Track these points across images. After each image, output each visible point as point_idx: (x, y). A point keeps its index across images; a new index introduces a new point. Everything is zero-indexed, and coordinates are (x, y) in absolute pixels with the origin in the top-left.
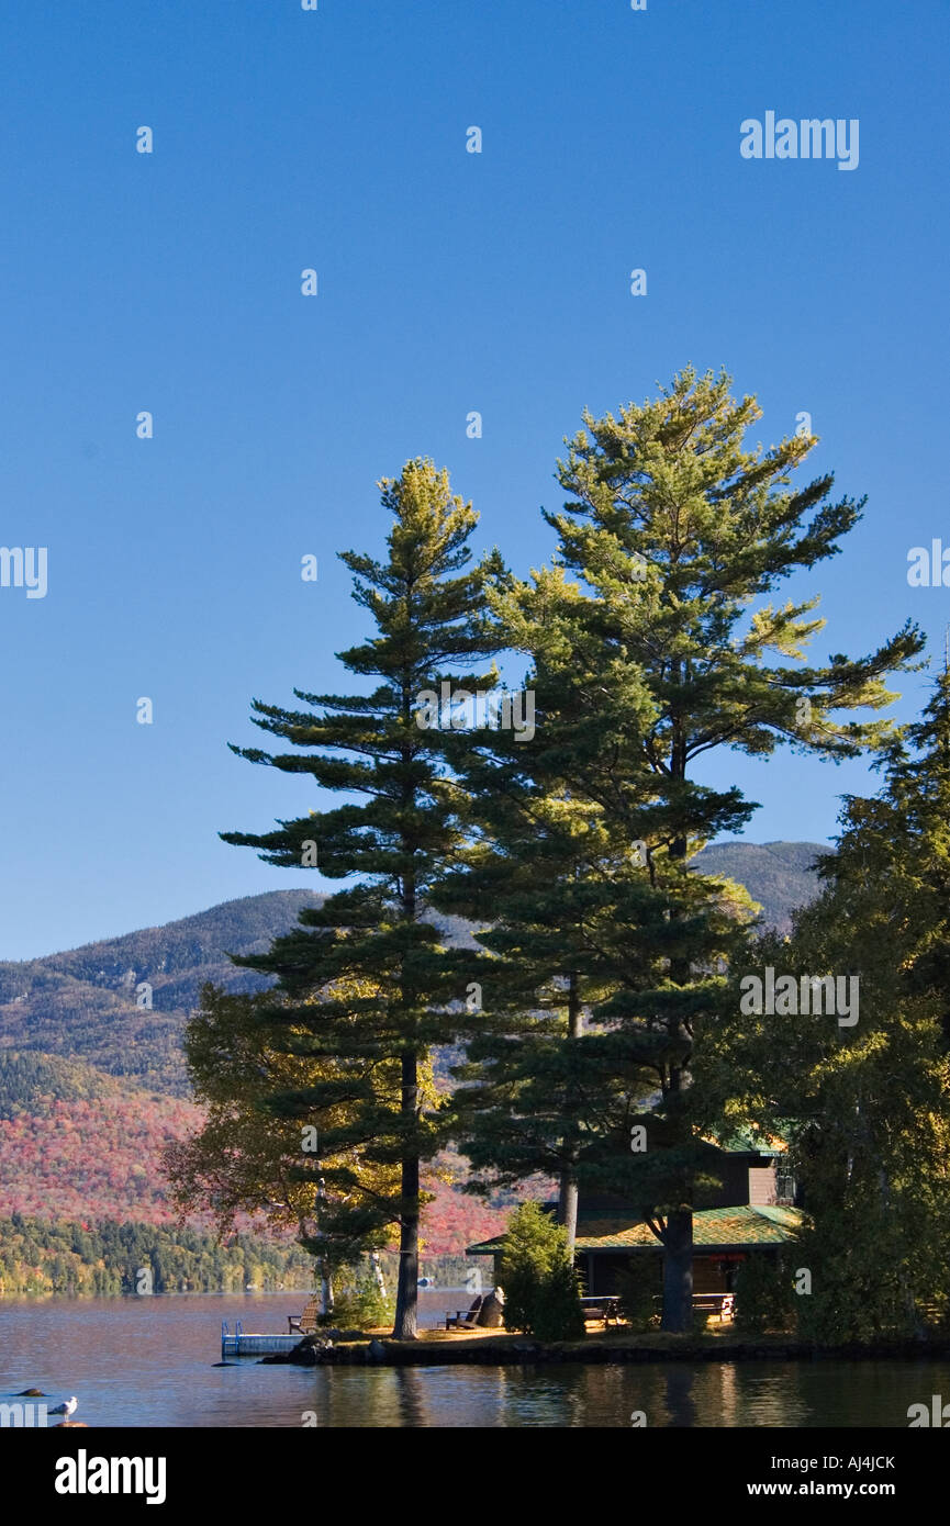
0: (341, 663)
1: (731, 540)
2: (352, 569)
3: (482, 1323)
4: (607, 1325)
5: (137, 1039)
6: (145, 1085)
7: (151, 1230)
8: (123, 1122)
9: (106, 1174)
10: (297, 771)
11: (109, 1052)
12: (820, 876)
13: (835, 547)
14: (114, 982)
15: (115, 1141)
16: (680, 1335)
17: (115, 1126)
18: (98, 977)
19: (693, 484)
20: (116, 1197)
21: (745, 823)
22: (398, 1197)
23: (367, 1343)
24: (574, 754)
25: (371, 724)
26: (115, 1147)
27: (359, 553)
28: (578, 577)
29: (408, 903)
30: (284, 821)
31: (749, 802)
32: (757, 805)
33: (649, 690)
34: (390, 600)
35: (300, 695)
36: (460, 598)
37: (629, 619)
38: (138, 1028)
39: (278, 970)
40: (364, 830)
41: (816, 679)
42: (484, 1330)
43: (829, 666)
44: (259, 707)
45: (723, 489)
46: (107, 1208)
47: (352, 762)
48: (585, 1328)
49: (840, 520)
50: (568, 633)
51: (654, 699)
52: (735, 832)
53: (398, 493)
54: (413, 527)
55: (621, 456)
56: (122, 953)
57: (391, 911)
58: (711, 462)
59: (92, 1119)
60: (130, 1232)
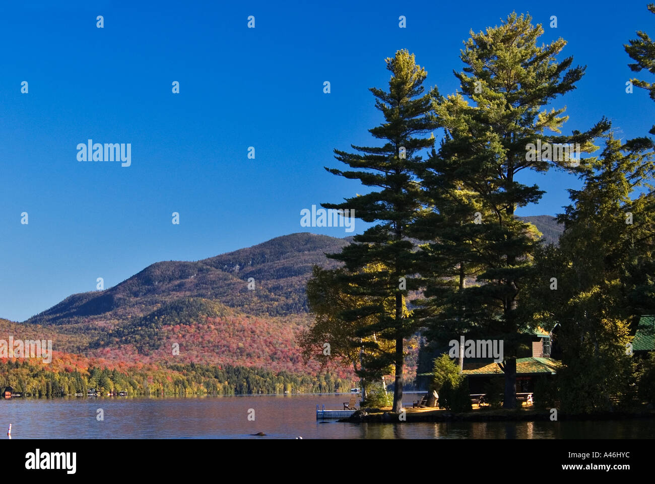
0: (371, 134)
1: (533, 83)
2: (375, 95)
3: (428, 405)
4: (480, 406)
5: (240, 293)
6: (243, 311)
7: (246, 369)
8: (234, 326)
9: (228, 347)
10: (352, 178)
11: (229, 298)
12: (558, 222)
13: (574, 87)
14: (231, 270)
15: (232, 334)
16: (511, 410)
17: (232, 328)
18: (224, 268)
19: (517, 60)
20: (232, 356)
21: (539, 199)
22: (395, 353)
23: (381, 413)
24: (470, 171)
25: (383, 159)
26: (231, 336)
27: (378, 89)
28: (470, 98)
29: (398, 232)
30: (347, 198)
31: (541, 190)
32: (544, 192)
33: (501, 144)
34: (390, 108)
35: (354, 147)
36: (420, 107)
37: (492, 115)
38: (240, 288)
39: (345, 260)
40: (380, 202)
41: (567, 140)
42: (429, 408)
43: (572, 135)
44: (337, 152)
45: (528, 62)
46: (229, 360)
47: (375, 174)
48: (472, 407)
49: (575, 75)
50: (467, 121)
51: (502, 148)
52: (535, 203)
53: (393, 64)
54: (400, 78)
55: (486, 48)
56: (234, 258)
57: (391, 236)
58: (523, 51)
59: (222, 325)
60: (238, 370)
